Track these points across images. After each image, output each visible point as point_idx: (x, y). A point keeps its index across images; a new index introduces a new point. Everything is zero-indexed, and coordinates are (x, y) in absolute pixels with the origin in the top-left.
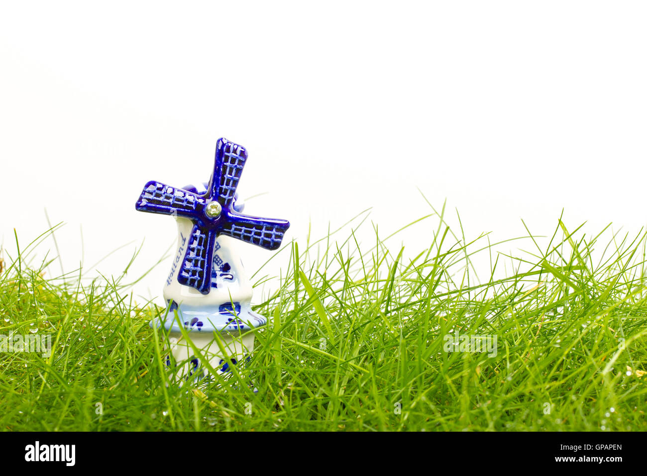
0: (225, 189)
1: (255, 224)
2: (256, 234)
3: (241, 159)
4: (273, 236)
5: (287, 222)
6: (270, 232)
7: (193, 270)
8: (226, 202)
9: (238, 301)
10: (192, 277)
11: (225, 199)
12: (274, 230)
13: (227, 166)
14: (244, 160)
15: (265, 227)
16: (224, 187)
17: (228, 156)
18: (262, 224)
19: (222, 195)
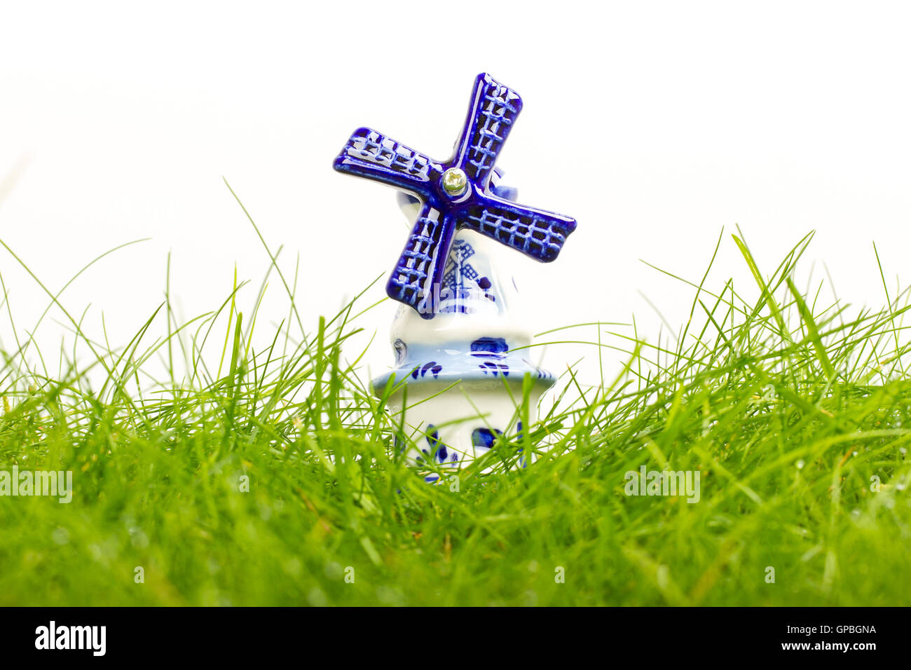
0: (479, 152)
1: (521, 213)
2: (519, 229)
3: (511, 109)
4: (548, 238)
5: (573, 220)
6: (543, 231)
7: (411, 275)
8: (478, 173)
9: (503, 337)
10: (408, 286)
11: (477, 168)
12: (550, 229)
13: (486, 117)
14: (515, 111)
15: (535, 221)
16: (478, 148)
17: (490, 101)
18: (531, 216)
19: (472, 162)
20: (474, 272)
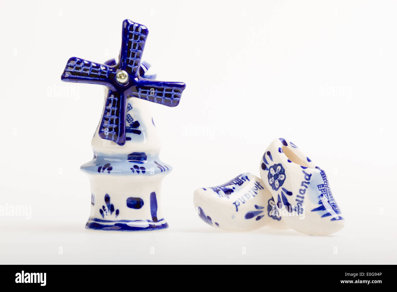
6: (170, 93)
7: (110, 127)
8: (132, 71)
9: (145, 152)
11: (131, 68)
13: (131, 42)
14: (145, 36)
16: (130, 58)
17: (132, 34)
19: (129, 65)
20: (131, 118)
